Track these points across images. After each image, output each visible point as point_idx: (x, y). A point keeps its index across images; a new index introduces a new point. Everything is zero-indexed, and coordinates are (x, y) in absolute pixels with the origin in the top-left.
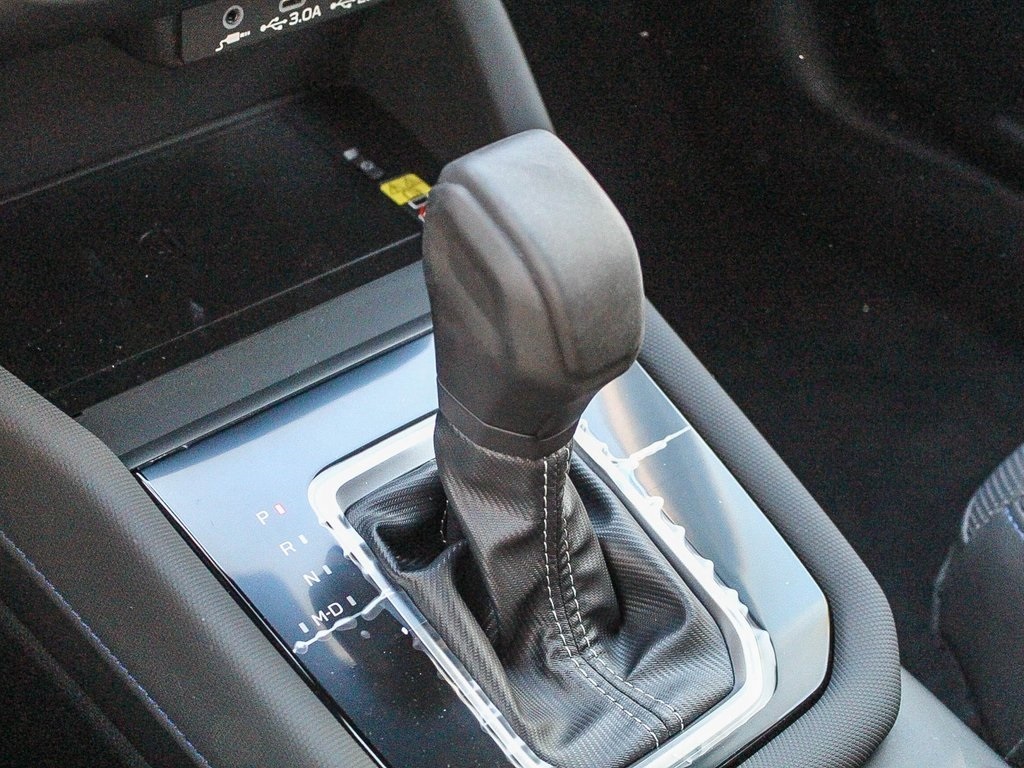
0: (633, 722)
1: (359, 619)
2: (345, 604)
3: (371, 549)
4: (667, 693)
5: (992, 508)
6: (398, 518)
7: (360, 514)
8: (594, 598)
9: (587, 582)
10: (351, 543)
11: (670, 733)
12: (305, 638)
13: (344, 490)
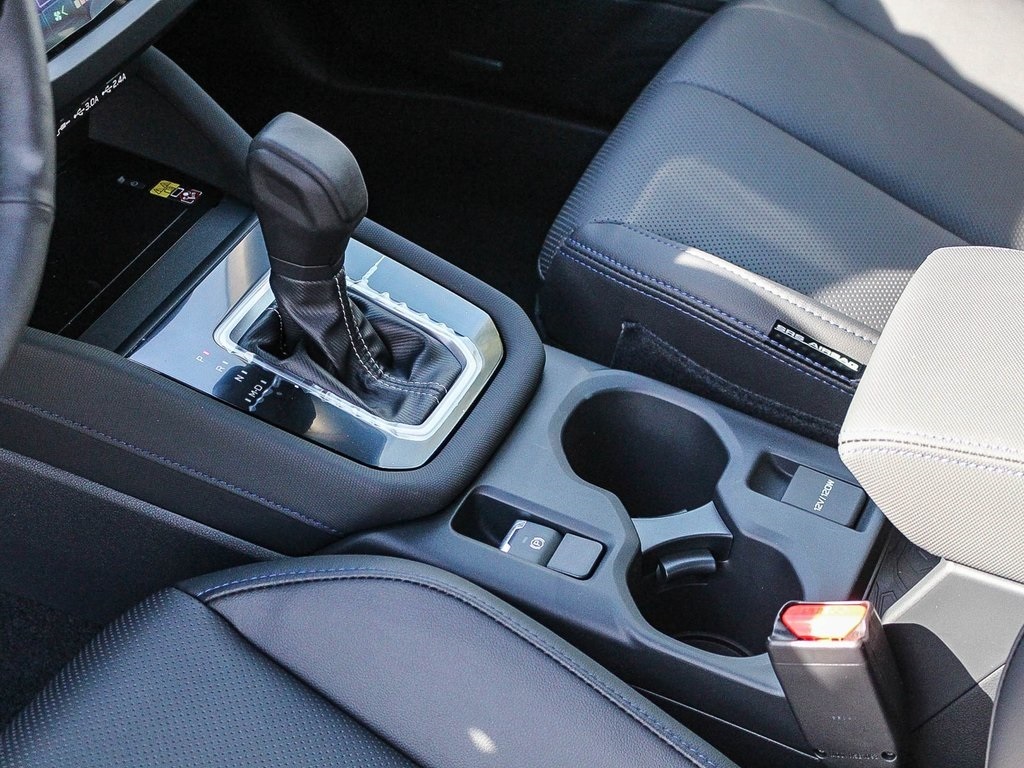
0: (422, 396)
1: (272, 388)
2: (262, 384)
3: (258, 356)
4: (433, 378)
5: (558, 245)
6: (266, 340)
7: (247, 343)
8: (376, 349)
9: (370, 341)
10: (250, 357)
11: (442, 395)
12: (252, 404)
13: (232, 335)
